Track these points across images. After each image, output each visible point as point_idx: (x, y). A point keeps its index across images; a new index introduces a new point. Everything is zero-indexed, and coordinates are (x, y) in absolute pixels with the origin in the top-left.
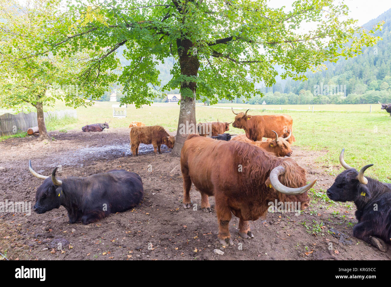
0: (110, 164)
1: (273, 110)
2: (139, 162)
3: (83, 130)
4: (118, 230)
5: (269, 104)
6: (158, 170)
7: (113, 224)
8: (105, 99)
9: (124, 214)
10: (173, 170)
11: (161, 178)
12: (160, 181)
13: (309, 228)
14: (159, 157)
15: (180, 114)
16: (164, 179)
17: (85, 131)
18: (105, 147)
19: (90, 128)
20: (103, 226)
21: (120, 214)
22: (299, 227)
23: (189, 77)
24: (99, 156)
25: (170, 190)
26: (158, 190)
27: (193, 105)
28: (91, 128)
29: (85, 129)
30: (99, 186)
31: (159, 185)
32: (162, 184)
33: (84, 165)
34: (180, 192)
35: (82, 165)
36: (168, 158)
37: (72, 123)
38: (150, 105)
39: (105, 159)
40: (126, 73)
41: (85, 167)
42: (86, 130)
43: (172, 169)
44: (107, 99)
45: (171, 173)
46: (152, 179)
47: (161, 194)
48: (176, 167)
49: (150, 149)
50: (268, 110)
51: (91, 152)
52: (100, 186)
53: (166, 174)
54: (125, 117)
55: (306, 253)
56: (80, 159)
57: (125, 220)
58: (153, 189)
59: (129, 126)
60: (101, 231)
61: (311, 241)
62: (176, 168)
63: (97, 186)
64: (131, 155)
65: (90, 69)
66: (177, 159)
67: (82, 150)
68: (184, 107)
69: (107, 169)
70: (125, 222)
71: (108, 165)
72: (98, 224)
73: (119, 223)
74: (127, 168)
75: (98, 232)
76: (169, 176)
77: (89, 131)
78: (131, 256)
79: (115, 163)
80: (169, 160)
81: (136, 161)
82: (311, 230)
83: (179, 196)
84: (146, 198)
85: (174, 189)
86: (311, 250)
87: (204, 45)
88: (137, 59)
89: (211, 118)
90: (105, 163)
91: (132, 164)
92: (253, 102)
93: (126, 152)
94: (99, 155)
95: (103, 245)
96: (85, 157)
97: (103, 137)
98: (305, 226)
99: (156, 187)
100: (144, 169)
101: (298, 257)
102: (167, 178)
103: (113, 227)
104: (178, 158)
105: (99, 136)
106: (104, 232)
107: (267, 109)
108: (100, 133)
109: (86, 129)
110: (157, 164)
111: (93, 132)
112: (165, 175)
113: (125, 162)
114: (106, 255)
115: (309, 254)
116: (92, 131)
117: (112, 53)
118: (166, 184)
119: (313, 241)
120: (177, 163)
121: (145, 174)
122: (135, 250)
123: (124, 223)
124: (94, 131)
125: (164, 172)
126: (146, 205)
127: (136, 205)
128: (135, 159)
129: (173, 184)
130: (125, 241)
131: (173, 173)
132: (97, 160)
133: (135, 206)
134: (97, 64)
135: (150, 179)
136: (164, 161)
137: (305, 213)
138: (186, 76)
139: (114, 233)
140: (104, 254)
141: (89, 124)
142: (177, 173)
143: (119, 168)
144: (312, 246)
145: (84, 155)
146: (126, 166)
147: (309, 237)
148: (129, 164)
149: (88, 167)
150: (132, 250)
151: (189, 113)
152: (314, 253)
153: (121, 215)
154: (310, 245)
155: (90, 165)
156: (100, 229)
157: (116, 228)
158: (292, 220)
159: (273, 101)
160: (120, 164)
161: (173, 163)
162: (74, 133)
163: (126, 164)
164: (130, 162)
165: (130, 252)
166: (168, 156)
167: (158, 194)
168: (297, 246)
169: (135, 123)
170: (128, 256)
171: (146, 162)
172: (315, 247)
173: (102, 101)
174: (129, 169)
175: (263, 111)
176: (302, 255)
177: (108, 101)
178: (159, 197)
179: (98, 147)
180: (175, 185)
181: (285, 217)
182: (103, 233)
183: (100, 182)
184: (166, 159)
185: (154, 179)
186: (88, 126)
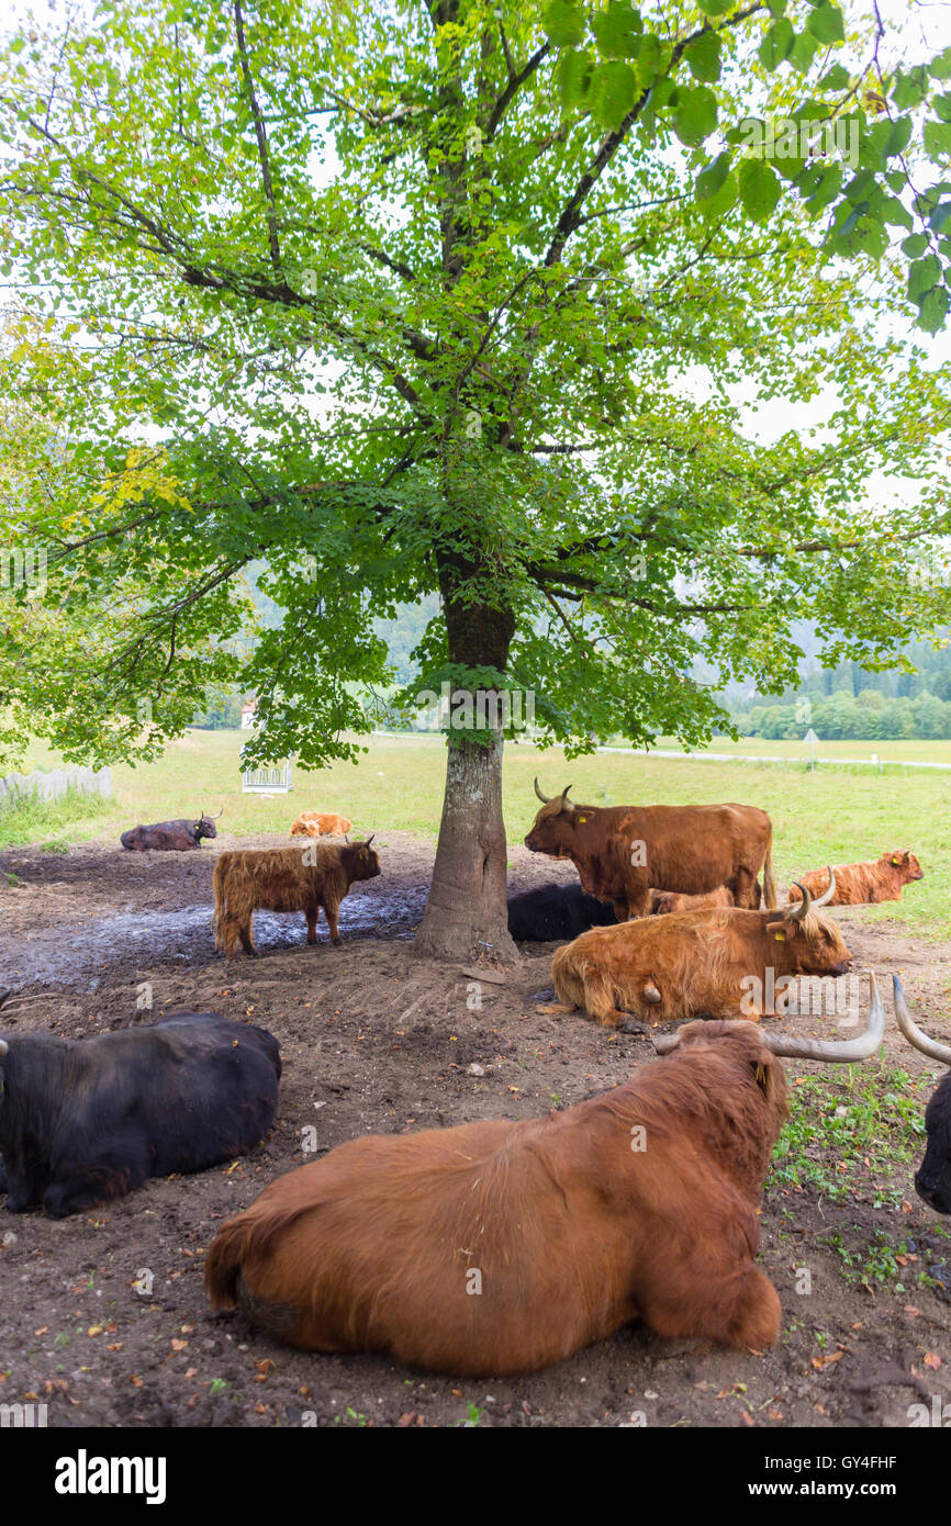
0: (192, 984)
1: (847, 765)
2: (294, 977)
3: (123, 842)
4: (162, 1241)
5: (838, 738)
6: (357, 1010)
7: (151, 1220)
8: (223, 720)
9: (195, 1183)
10: (408, 1012)
11: (361, 1042)
12: (353, 1055)
13: (855, 1260)
14: (369, 960)
15: (446, 801)
16: (372, 1044)
17: (131, 849)
18: (190, 912)
19: (148, 838)
20: (114, 1223)
21: (184, 1181)
22: (816, 1256)
23: (472, 673)
24: (161, 947)
25: (381, 1092)
26: (337, 1091)
27: (490, 767)
28: (154, 837)
29: (132, 841)
30: (117, 1079)
31: (345, 1069)
32: (357, 1065)
33: (101, 986)
34: (416, 1100)
35: (95, 983)
36: (400, 964)
37: (91, 815)
38: (355, 762)
39: (178, 961)
40: (266, 656)
41: (104, 992)
42: (134, 845)
43: (408, 1007)
44: (229, 721)
45: (400, 1021)
46: (325, 1044)
47: (347, 1104)
48: (421, 999)
49: (351, 923)
50: (826, 766)
51: (135, 933)
52: (121, 1078)
53: (383, 1025)
54: (285, 791)
55: (818, 1359)
56: (93, 960)
57: (194, 1204)
58: (322, 1086)
59: (291, 829)
60: (102, 1245)
61: (850, 1312)
62: (423, 1005)
63: (111, 1077)
64: (274, 947)
65: (141, 641)
66: (430, 968)
67: (108, 923)
68: (459, 778)
69: (180, 1000)
70: (191, 1214)
71: (181, 987)
72: (98, 1219)
73: (171, 1216)
74: (251, 1000)
75: (90, 1249)
76: (390, 1036)
77: (146, 847)
78: (186, 1343)
79: (210, 978)
80: (401, 970)
81: (285, 973)
82: (858, 1266)
83: (410, 1116)
84: (287, 1120)
85: (397, 1086)
86: (839, 1348)
87: (510, 570)
88: (305, 605)
89: (603, 795)
90: (176, 979)
91: (267, 984)
92: (777, 730)
93: (261, 935)
94: (164, 943)
95: (96, 1298)
96: (112, 951)
97: (189, 873)
98: (841, 1251)
99: (334, 1076)
100: (308, 1005)
101: (785, 1374)
102: (383, 1043)
103: (149, 1229)
104: (434, 965)
105: (176, 870)
106: (114, 1247)
107: (823, 760)
108: (184, 856)
109: (137, 840)
110: (357, 985)
111: (160, 853)
112: (378, 1031)
113: (245, 978)
114: (98, 1335)
115: (826, 1365)
116: (156, 848)
117: (220, 586)
118: (372, 1067)
119: (855, 1312)
120: (428, 984)
121: (307, 1025)
122: (204, 1321)
123: (189, 1214)
124: (162, 849)
125: (378, 1016)
126: (283, 1150)
127: (245, 1149)
128: (280, 966)
129: (396, 1068)
130: (175, 1284)
131: (408, 1021)
132: (150, 964)
133: (243, 1154)
134: (167, 624)
135: (319, 1046)
136: (383, 973)
137: (856, 1201)
138: (463, 666)
139: (144, 1255)
140: (93, 1330)
141: (147, 823)
142: (422, 1024)
143: (221, 997)
144: (846, 1334)
145: (110, 943)
146: (245, 990)
147: (847, 1296)
148: (258, 984)
149: (113, 992)
150: (192, 1323)
151: (477, 796)
152: (844, 1362)
153: (184, 1187)
154: (840, 1330)
155: (120, 984)
156: (99, 1235)
157: (157, 1235)
158: (798, 1226)
159: (853, 725)
160: (226, 983)
161: (413, 984)
162: (92, 855)
163: (246, 984)
164: (262, 976)
165: (184, 1329)
166: (400, 956)
167: (336, 1104)
168: (789, 1329)
169: (315, 816)
170: (175, 1342)
171: (319, 976)
172: (856, 1337)
173: (211, 727)
174: (257, 1001)
175: (809, 768)
176: (800, 1367)
177: (234, 727)
178: (335, 1118)
179: (166, 911)
180: (403, 1072)
181: (775, 1214)
182: (107, 1250)
183: (122, 1063)
184: (394, 966)
185: (335, 1044)
186: (142, 831)
